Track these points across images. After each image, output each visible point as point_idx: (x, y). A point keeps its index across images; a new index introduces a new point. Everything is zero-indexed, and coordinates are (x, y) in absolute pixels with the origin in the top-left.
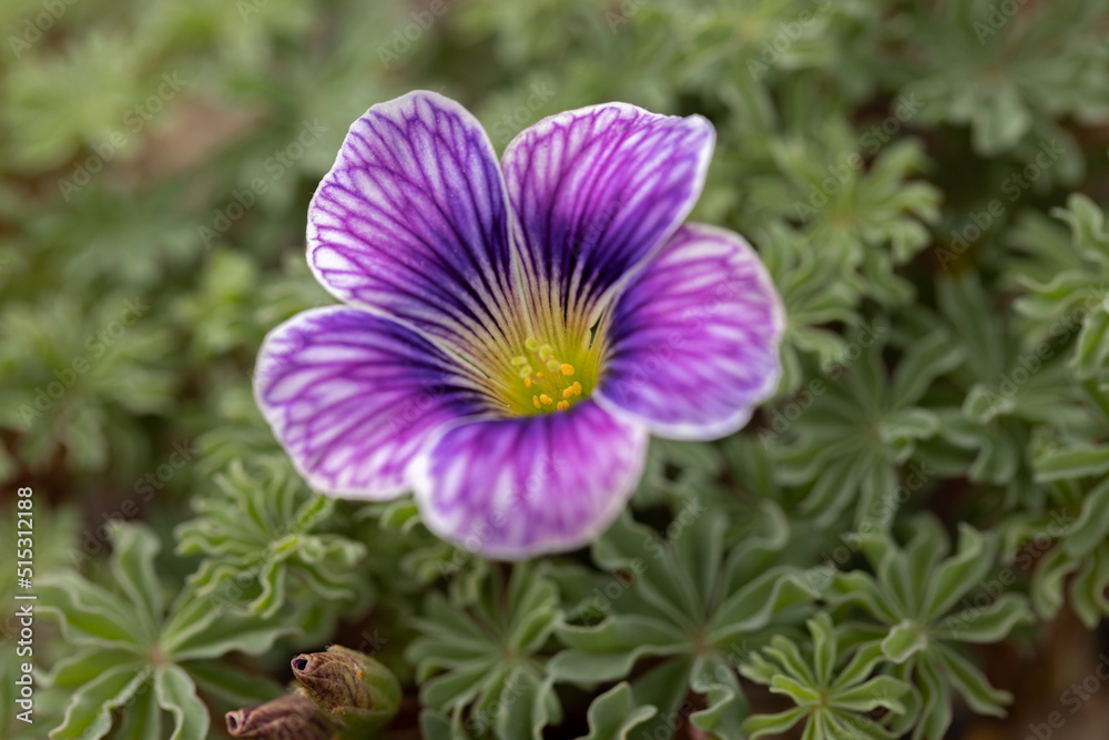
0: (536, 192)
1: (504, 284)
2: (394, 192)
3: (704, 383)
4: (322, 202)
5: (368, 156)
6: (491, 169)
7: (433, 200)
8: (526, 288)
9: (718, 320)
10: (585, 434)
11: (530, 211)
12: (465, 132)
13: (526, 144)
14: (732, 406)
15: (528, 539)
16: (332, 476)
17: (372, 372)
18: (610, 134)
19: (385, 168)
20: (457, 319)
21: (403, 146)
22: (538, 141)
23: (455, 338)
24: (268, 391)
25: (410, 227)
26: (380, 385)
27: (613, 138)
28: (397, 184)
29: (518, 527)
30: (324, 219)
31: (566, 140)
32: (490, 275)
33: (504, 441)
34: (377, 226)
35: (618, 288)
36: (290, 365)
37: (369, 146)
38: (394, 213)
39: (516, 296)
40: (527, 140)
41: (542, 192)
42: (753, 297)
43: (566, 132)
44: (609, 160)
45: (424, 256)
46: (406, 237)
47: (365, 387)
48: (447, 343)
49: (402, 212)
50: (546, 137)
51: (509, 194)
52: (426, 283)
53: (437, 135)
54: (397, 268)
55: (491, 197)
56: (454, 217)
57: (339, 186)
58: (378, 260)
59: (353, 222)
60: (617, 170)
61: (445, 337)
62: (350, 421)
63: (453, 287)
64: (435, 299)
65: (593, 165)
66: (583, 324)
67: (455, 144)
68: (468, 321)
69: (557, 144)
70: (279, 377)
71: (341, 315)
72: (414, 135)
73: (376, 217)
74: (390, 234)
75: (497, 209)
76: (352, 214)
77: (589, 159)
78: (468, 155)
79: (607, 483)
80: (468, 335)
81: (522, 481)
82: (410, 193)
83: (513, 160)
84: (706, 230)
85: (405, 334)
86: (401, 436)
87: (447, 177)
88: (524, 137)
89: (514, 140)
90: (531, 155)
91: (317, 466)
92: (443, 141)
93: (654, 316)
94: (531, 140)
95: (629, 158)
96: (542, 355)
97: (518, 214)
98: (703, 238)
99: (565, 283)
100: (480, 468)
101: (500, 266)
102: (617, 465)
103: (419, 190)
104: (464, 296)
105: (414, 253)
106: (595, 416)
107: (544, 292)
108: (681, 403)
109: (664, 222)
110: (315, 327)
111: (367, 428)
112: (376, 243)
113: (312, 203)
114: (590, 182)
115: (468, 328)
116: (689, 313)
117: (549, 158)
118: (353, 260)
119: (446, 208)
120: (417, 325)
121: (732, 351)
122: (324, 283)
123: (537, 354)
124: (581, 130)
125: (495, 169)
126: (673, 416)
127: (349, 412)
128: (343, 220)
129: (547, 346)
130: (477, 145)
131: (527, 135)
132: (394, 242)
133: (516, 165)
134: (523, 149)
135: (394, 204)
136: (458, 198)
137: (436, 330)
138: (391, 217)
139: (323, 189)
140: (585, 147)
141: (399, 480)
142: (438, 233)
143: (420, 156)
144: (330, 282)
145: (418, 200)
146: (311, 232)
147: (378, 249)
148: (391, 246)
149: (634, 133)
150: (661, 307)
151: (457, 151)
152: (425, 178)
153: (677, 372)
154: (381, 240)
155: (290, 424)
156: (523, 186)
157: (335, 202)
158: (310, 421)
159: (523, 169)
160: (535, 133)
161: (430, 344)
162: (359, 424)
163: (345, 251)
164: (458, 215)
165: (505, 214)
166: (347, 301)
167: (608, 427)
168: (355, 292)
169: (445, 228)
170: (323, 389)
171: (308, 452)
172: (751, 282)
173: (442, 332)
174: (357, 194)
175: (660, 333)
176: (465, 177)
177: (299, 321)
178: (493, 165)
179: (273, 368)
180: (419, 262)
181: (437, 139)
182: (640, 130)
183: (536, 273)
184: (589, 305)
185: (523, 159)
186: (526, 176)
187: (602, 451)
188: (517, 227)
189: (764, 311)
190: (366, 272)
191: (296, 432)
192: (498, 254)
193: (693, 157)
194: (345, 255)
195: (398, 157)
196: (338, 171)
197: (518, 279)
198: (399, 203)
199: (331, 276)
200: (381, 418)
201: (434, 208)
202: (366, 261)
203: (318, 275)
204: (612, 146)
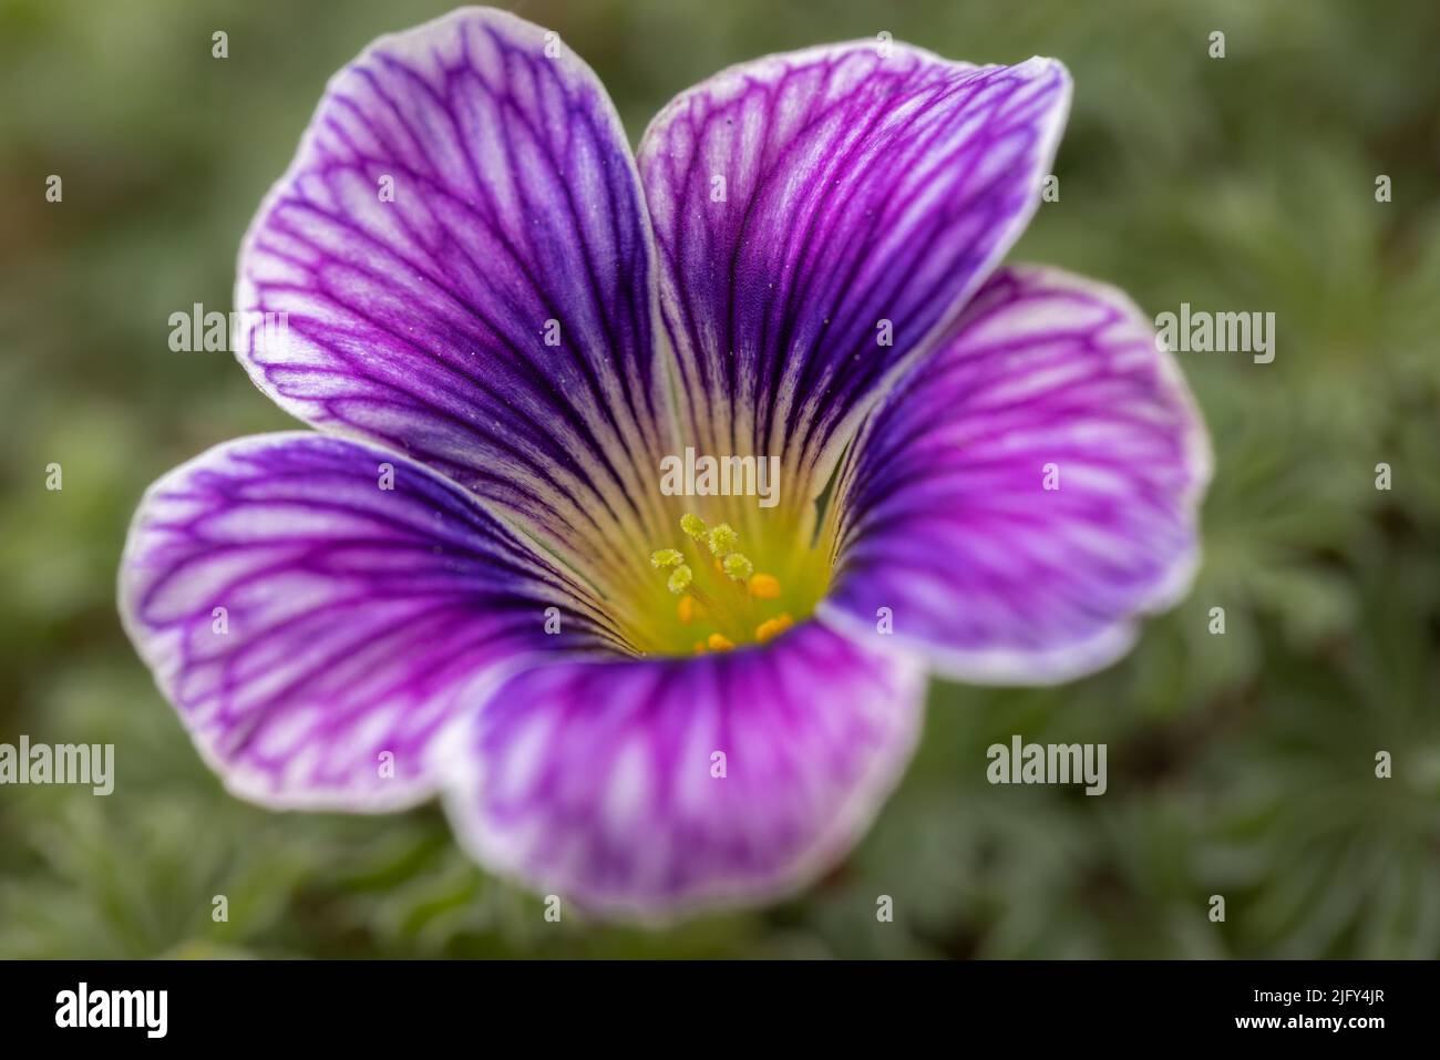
0: (707, 214)
1: (640, 405)
2: (418, 214)
3: (1041, 573)
4: (272, 238)
5: (365, 142)
6: (617, 166)
7: (496, 230)
8: (685, 416)
9: (1073, 455)
10: (797, 677)
11: (695, 251)
12: (565, 93)
13: (689, 119)
14: (1098, 615)
15: (676, 880)
16: (275, 767)
17: (363, 560)
18: (861, 99)
19: (400, 167)
20: (541, 472)
21: (438, 124)
22: (714, 112)
23: (537, 510)
24: (147, 598)
25: (449, 282)
26: (380, 585)
27: (867, 106)
28: (423, 198)
29: (654, 856)
30: (274, 270)
31: (771, 111)
32: (611, 384)
33: (629, 693)
34: (383, 281)
35: (872, 404)
36: (193, 544)
37: (368, 123)
38: (418, 255)
39: (663, 432)
40: (691, 111)
41: (719, 214)
42: (1148, 411)
43: (772, 97)
44: (857, 148)
45: (476, 340)
46: (439, 303)
47: (349, 589)
48: (521, 518)
49: (433, 255)
50: (729, 104)
51: (652, 218)
52: (481, 396)
53: (507, 101)
54: (420, 363)
55: (615, 224)
56: (541, 266)
57: (304, 204)
58: (381, 348)
59: (333, 275)
60: (873, 164)
61: (515, 507)
62: (315, 656)
63: (534, 406)
64: (497, 427)
65: (825, 159)
66: (800, 490)
67: (545, 118)
68: (564, 477)
69: (753, 119)
70: (171, 568)
71: (302, 447)
72: (459, 102)
73: (379, 263)
74: (408, 297)
75: (627, 247)
76: (329, 258)
77: (817, 148)
78: (570, 138)
79: (841, 769)
80: (564, 507)
81: (665, 765)
82: (450, 217)
83: (662, 149)
84: (1053, 277)
85: (434, 492)
86: (420, 684)
87: (527, 184)
88: (685, 105)
89: (664, 111)
90: (698, 139)
91: (246, 746)
92: (520, 112)
93: (942, 451)
94: (699, 111)
95: (899, 140)
96: (713, 546)
97: (670, 258)
98: (1047, 294)
99: (763, 403)
100: (582, 738)
101: (632, 368)
102: (860, 732)
103: (468, 210)
104: (557, 425)
105: (455, 334)
106: (819, 645)
107: (722, 423)
108: (992, 610)
109: (966, 260)
110: (249, 470)
111: (350, 669)
112: (377, 314)
113: (249, 242)
114: (817, 192)
115: (564, 492)
116: (1016, 443)
117: (736, 144)
118: (331, 348)
119: (523, 247)
120: (459, 479)
121: (1101, 513)
122: (270, 391)
123: (702, 546)
124: (802, 91)
125: (625, 166)
126: (975, 636)
127: (313, 638)
128: (313, 270)
129: (725, 528)
130: (589, 120)
131: (692, 100)
132: (414, 312)
133: (668, 160)
134: (683, 127)
135: (417, 239)
136: (548, 227)
137: (496, 490)
138: (409, 264)
139: (274, 213)
140: (810, 124)
141: (412, 770)
142: (506, 297)
143: (472, 143)
144: (280, 387)
145: (469, 233)
146: (245, 294)
147: (382, 326)
148: (408, 321)
149: (909, 98)
150: (955, 433)
151: (548, 133)
152: (482, 187)
153: (986, 550)
154: (388, 310)
155: (190, 664)
156: (681, 201)
157: (296, 235)
158: (231, 657)
159: (681, 167)
160: (707, 98)
161: (484, 515)
162: (333, 662)
163: (313, 330)
164: (548, 259)
165: (645, 260)
166: (314, 425)
167: (843, 661)
168: (331, 406)
169: (520, 286)
170: (262, 591)
171: (227, 720)
172: (1143, 382)
173: (510, 495)
174: (341, 219)
175: (958, 482)
176: (565, 185)
177: (215, 460)
178: (620, 158)
179: (159, 551)
180: (467, 354)
181: (509, 111)
182: (922, 91)
183: (706, 384)
184: (813, 446)
185: (682, 146)
186: (688, 180)
187: (831, 708)
188: (668, 286)
189: (1170, 440)
190: (357, 370)
191: (201, 681)
192: (628, 341)
193: (1029, 130)
194: (313, 338)
195: (427, 144)
196: (303, 174)
197: (668, 396)
198: (428, 236)
199: (284, 377)
200: (379, 650)
201: (498, 246)
202: (357, 348)
203: (256, 374)
204: (865, 121)
